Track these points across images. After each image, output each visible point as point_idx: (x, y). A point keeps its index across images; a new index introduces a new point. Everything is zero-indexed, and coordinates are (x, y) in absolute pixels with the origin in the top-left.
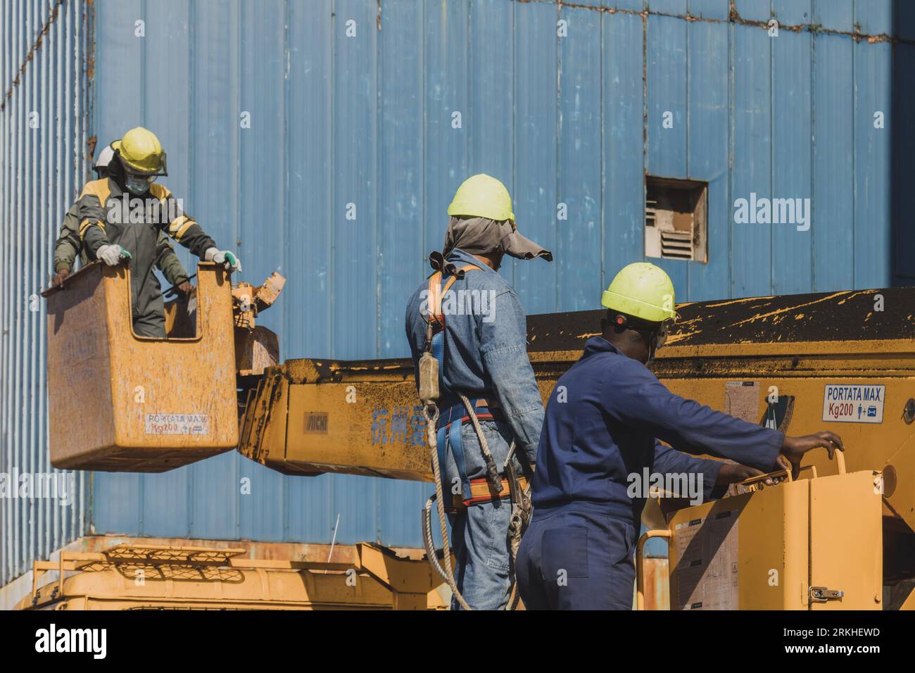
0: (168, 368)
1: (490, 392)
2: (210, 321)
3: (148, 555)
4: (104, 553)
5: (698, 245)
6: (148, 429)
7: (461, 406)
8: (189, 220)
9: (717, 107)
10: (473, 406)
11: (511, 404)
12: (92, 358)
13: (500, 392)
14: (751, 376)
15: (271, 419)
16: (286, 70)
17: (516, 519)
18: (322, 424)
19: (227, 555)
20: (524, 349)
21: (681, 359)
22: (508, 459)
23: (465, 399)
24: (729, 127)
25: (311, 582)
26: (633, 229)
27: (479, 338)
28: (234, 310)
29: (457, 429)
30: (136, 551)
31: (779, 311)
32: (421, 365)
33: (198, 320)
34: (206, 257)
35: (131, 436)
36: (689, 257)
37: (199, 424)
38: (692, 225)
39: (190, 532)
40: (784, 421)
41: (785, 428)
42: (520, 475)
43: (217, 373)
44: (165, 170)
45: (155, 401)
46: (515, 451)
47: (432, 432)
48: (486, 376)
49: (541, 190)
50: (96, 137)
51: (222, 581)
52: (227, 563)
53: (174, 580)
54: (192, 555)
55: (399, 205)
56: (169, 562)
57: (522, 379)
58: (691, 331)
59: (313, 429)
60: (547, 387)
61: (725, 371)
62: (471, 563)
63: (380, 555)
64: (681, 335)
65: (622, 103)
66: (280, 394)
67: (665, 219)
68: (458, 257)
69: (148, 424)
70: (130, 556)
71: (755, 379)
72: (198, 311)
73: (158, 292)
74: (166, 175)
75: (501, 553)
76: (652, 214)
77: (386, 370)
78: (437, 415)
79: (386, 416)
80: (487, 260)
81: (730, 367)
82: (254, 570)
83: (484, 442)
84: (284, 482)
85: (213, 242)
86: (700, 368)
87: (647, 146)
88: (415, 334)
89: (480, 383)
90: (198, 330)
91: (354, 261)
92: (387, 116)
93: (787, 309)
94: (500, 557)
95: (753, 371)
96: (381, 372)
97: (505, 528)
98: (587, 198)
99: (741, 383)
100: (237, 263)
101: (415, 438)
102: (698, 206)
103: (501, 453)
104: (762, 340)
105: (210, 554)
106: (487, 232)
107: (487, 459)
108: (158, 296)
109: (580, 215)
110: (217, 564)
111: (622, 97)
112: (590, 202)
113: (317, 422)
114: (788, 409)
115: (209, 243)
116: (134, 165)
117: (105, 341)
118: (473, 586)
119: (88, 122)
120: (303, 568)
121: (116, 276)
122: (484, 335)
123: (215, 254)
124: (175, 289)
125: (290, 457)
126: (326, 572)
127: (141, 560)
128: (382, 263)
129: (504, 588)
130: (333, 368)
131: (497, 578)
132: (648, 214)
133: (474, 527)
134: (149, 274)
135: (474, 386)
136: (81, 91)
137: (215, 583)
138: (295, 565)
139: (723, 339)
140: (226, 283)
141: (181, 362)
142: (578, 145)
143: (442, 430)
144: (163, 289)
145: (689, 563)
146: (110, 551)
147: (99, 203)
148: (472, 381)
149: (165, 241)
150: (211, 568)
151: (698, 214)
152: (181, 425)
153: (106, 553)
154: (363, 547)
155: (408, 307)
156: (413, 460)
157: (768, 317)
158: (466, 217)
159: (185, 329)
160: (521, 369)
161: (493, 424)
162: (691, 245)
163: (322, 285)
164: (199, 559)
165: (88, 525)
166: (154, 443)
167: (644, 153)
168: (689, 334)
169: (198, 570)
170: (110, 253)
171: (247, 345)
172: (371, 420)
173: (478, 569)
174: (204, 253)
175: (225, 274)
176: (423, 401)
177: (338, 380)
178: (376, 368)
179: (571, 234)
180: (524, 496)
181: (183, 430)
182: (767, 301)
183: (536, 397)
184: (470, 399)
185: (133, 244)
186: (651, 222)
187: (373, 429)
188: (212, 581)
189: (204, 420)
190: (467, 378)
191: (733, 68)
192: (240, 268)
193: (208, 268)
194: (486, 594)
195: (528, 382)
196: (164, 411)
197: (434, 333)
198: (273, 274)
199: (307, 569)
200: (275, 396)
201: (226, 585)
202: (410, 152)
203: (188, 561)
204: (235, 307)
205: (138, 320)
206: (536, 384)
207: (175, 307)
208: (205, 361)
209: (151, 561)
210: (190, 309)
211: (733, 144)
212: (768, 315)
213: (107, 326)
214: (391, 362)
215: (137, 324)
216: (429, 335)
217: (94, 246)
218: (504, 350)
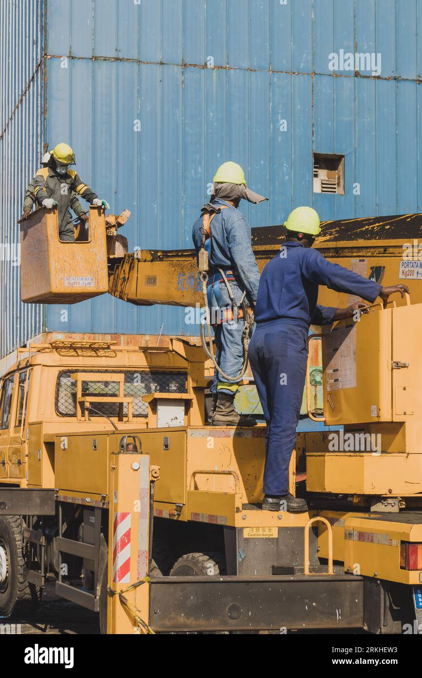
0: (75, 256)
1: (234, 267)
2: (95, 234)
3: (71, 345)
4: (50, 344)
5: (340, 186)
6: (67, 285)
7: (219, 274)
8: (86, 186)
9: (349, 118)
10: (225, 274)
11: (244, 273)
12: (40, 251)
13: (238, 267)
14: (363, 256)
15: (130, 279)
16: (138, 109)
17: (246, 328)
18: (154, 281)
19: (109, 344)
20: (250, 246)
21: (328, 249)
22: (242, 299)
23: (221, 271)
24: (355, 128)
25: (149, 357)
26: (307, 179)
27: (228, 241)
28: (106, 227)
29: (217, 285)
30: (65, 343)
31: (377, 224)
32: (199, 255)
33: (89, 232)
34: (93, 203)
35: (58, 287)
36: (335, 192)
37: (90, 281)
38: (337, 176)
39: (92, 330)
40: (380, 279)
41: (380, 282)
42: (248, 307)
43: (98, 257)
44: (74, 162)
45: (70, 271)
46: (246, 296)
47: (204, 287)
48: (232, 259)
49: (262, 162)
50: (48, 144)
51: (106, 357)
52: (108, 348)
53: (83, 356)
54: (92, 344)
55: (193, 171)
56: (81, 348)
57: (249, 260)
58: (333, 235)
59: (149, 283)
60: (263, 263)
61: (350, 254)
62: (224, 350)
63: (181, 344)
64: (329, 237)
65: (301, 118)
66: (134, 266)
67: (323, 174)
68: (218, 202)
69: (66, 282)
70: (63, 345)
71: (365, 258)
72: (89, 229)
73: (71, 220)
74: (75, 164)
75: (239, 345)
76: (317, 172)
77: (185, 255)
78: (207, 279)
79: (184, 277)
80: (232, 203)
81: (352, 252)
82: (121, 351)
83: (230, 291)
84: (137, 308)
85: (97, 196)
86: (338, 252)
87: (314, 139)
88: (197, 240)
89: (229, 263)
90: (89, 237)
91: (171, 199)
92: (187, 129)
93: (381, 223)
94: (238, 347)
95: (364, 254)
96: (182, 256)
97: (241, 333)
98: (285, 165)
99: (358, 260)
100: (108, 206)
101: (198, 288)
102: (339, 167)
103: (240, 296)
104: (369, 239)
105: (100, 344)
106: (232, 190)
107: (232, 300)
108: (71, 222)
109: (281, 173)
110: (103, 349)
111: (302, 115)
112: (286, 167)
113: (152, 280)
114: (382, 273)
115: (95, 196)
116: (60, 160)
117: (46, 244)
118: (225, 361)
119: (44, 137)
120: (145, 350)
121: (51, 213)
122: (231, 240)
123: (98, 202)
124: (79, 218)
125: (138, 297)
126: (156, 351)
127: (68, 347)
128: (184, 200)
129: (241, 362)
130: (159, 254)
131: (237, 357)
132: (315, 172)
133: (226, 333)
134: (67, 211)
135: (226, 264)
136: (41, 122)
137: (103, 358)
138: (141, 348)
139: (349, 238)
140: (103, 215)
141: (82, 252)
142: (280, 139)
143: (210, 286)
144: (73, 218)
145: (332, 350)
146: (53, 343)
147: (44, 179)
148: (225, 262)
149: (75, 196)
150: (101, 351)
151: (339, 171)
152: (81, 282)
153: (51, 344)
154: (174, 341)
155: (194, 227)
156: (197, 298)
157: (372, 228)
158: (222, 183)
159: (83, 237)
160: (248, 255)
161: (235, 283)
162: (336, 186)
163: (156, 211)
164: (95, 346)
165: (44, 328)
166: (68, 291)
167: (313, 142)
168: (332, 236)
169: (95, 351)
170: (48, 203)
171: (112, 244)
172: (177, 279)
173: (228, 353)
174: (92, 201)
175: (102, 211)
176: (200, 272)
177: (161, 260)
178: (180, 254)
179: (277, 183)
180: (250, 317)
181: (83, 284)
182: (371, 219)
183: (256, 269)
184: (223, 270)
185: (59, 198)
186: (316, 176)
187: (178, 284)
188: (101, 357)
189: (92, 280)
190: (222, 261)
191: (357, 99)
192: (109, 208)
193: (94, 208)
194: (232, 365)
195: (252, 262)
196: (73, 276)
197: (206, 239)
198: (125, 210)
199: (147, 350)
200: (131, 268)
201: (108, 358)
202: (198, 146)
203: (90, 347)
204: (107, 226)
205: (61, 233)
206: (256, 262)
207: (79, 227)
208: (93, 252)
209: (73, 347)
210: (86, 227)
211: (357, 136)
212: (372, 226)
213: (47, 237)
214: (187, 251)
215: (61, 235)
216: (204, 240)
217: (41, 199)
218: (240, 247)
